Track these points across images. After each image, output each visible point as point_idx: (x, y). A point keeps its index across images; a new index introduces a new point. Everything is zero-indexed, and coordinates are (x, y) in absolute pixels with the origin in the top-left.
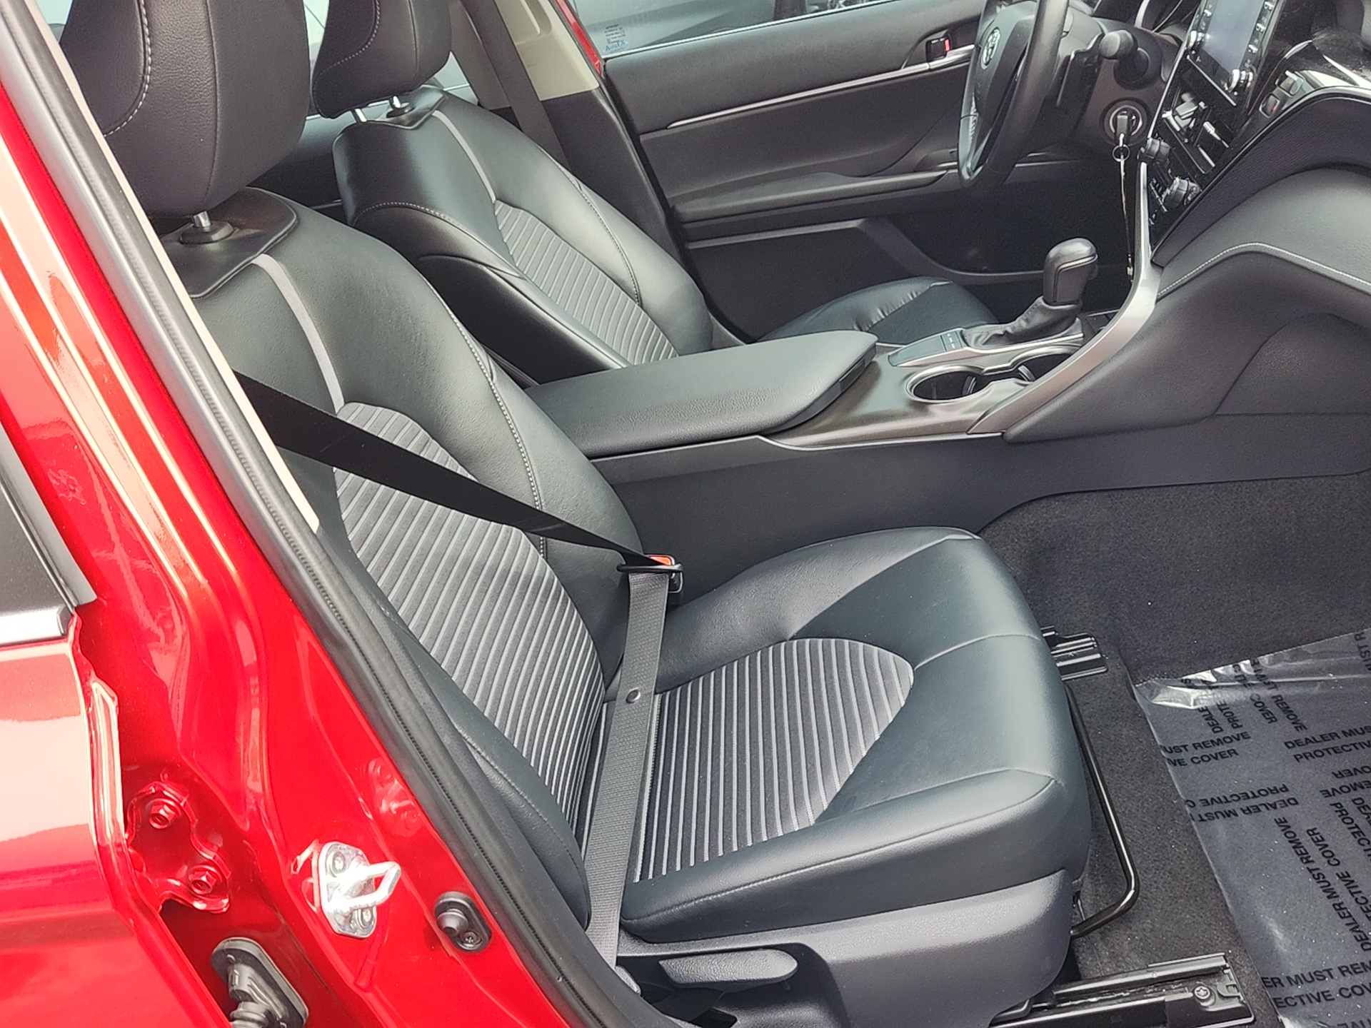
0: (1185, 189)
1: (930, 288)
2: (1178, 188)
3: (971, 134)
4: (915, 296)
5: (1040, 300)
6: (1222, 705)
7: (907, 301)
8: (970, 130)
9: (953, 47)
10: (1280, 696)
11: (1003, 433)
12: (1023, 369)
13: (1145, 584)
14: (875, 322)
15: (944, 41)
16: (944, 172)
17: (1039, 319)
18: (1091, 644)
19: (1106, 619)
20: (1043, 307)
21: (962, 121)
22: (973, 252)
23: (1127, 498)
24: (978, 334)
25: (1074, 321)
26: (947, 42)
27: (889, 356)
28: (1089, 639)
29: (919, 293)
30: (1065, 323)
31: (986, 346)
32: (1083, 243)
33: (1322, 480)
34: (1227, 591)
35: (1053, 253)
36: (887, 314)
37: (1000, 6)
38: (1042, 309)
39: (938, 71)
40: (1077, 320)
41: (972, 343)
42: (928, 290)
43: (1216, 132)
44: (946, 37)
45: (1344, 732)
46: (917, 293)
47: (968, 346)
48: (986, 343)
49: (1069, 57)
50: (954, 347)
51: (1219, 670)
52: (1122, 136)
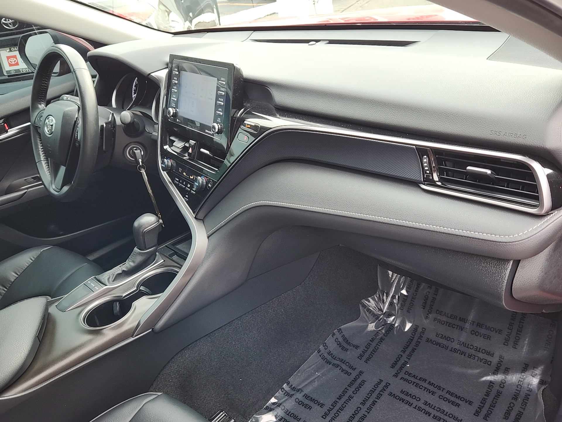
0: (205, 182)
1: (41, 252)
2: (202, 182)
3: (46, 170)
4: (33, 259)
5: (136, 249)
6: (287, 412)
7: (29, 264)
8: (45, 168)
9: (10, 127)
10: (305, 394)
11: (153, 329)
12: (142, 288)
13: (236, 371)
14: (13, 280)
15: (4, 124)
16: (26, 190)
17: (139, 259)
18: (224, 415)
19: (224, 397)
20: (140, 253)
21: (37, 164)
22: (52, 227)
23: (217, 334)
24: (108, 277)
25: (156, 255)
26: (5, 125)
27: (56, 306)
28: (222, 413)
29: (35, 257)
30: (152, 258)
31: (114, 282)
32: (148, 216)
33: (289, 292)
34: (269, 357)
35: (136, 224)
36: (19, 274)
37: (40, 104)
38: (140, 254)
39: (5, 140)
40: (157, 253)
41: (107, 283)
42: (40, 254)
43: (210, 153)
44: (4, 122)
45: (338, 398)
46: (34, 258)
47: (106, 285)
48: (114, 281)
49: (103, 126)
50: (97, 289)
51: (277, 394)
52: (140, 160)
